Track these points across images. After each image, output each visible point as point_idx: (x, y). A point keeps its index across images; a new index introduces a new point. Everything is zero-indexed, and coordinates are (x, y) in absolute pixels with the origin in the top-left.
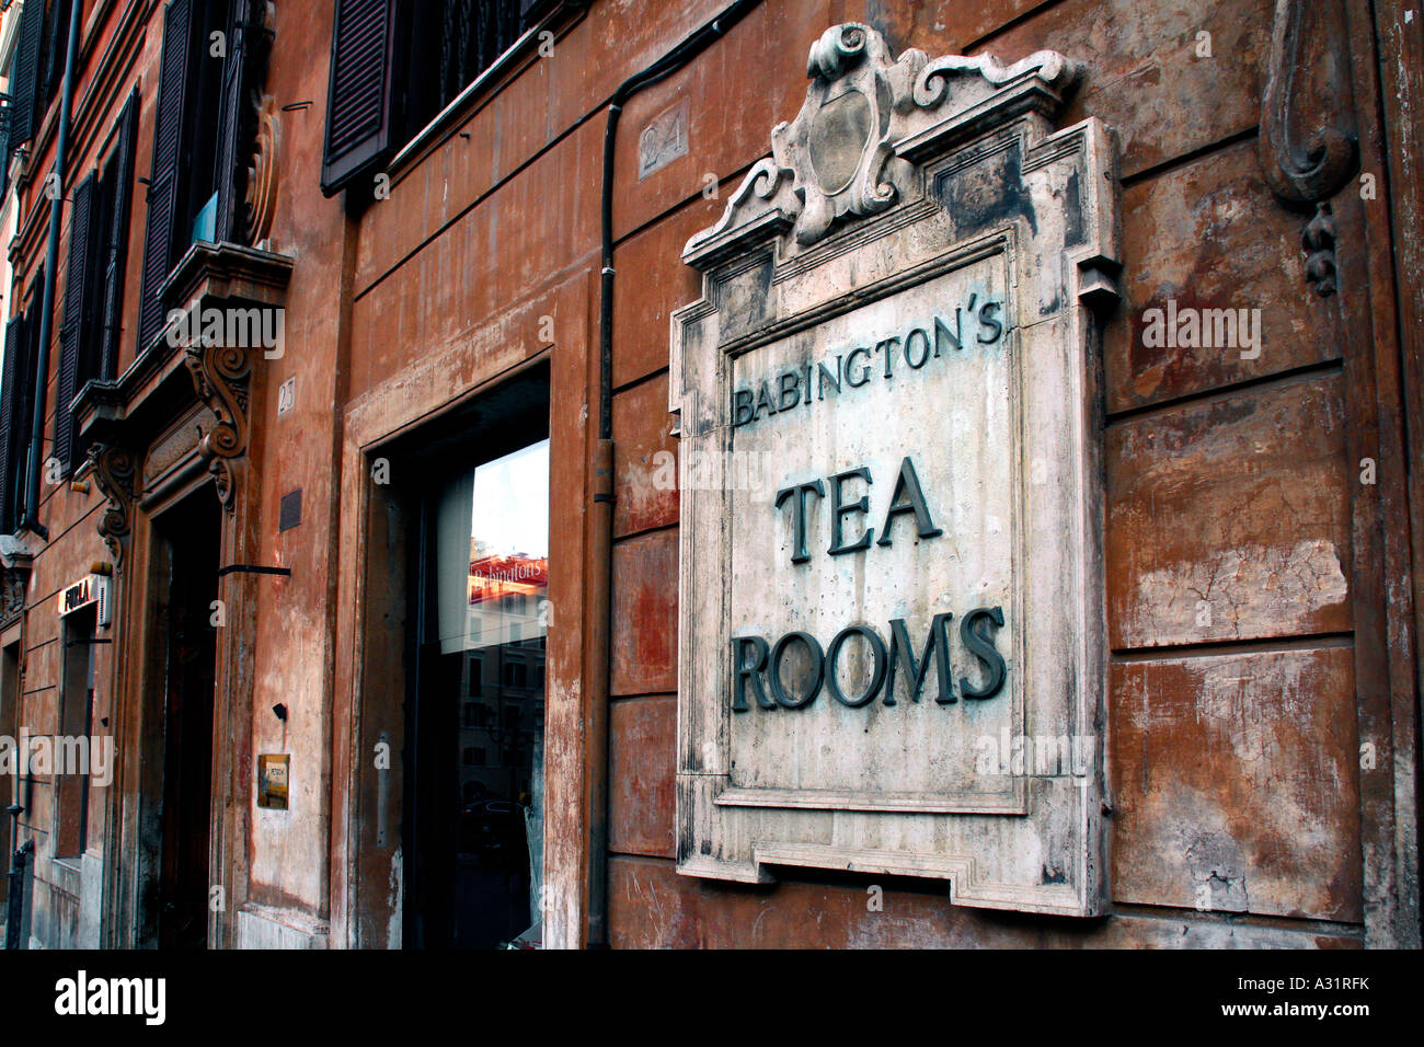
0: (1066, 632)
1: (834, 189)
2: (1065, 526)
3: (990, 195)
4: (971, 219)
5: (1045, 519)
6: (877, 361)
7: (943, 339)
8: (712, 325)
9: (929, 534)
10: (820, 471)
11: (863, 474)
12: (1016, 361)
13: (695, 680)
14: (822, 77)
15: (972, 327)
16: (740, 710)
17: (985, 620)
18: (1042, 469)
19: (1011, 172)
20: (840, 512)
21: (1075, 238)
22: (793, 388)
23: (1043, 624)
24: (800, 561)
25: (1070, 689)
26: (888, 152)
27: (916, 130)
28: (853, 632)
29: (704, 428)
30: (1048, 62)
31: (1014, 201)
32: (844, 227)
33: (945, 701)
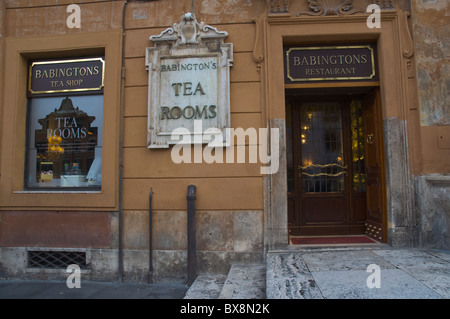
0: (226, 109)
1: (187, 38)
2: (226, 96)
3: (215, 48)
4: (211, 50)
5: (223, 94)
6: (193, 67)
7: (206, 66)
8: (156, 53)
9: (203, 94)
10: (181, 81)
11: (190, 83)
12: (218, 72)
13: (151, 114)
14: (186, 20)
15: (211, 65)
16: (163, 119)
17: (213, 107)
18: (223, 86)
19: (219, 46)
20: (186, 89)
21: (229, 58)
22: (175, 67)
23: (223, 108)
24: (177, 95)
25: (227, 117)
26: (198, 36)
27: (203, 35)
28: (188, 107)
29: (154, 70)
30: (226, 33)
31: (219, 50)
32: (189, 45)
33: (206, 118)
